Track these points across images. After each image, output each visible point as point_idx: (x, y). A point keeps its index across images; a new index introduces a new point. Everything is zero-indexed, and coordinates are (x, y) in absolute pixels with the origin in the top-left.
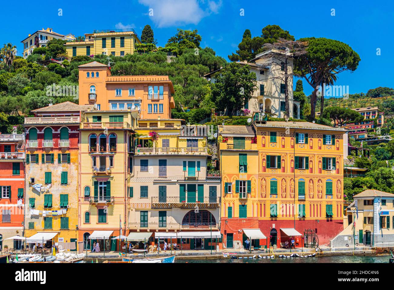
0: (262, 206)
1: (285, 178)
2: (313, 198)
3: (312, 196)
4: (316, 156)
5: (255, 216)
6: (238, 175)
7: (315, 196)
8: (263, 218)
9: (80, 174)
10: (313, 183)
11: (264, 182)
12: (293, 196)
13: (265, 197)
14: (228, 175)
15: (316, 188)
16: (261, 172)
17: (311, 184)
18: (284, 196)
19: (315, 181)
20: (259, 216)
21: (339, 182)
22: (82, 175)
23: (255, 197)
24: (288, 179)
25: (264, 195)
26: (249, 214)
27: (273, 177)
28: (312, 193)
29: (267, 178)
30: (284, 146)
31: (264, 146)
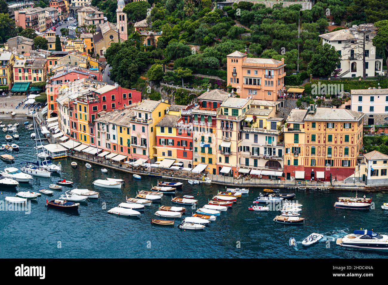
0: (306, 160)
1: (320, 146)
2: (336, 156)
3: (335, 155)
4: (339, 135)
5: (303, 165)
6: (293, 144)
7: (337, 155)
8: (307, 166)
9: (217, 139)
10: (336, 148)
11: (308, 148)
12: (324, 155)
13: (308, 156)
14: (288, 144)
15: (338, 151)
16: (306, 143)
17: (336, 149)
18: (319, 155)
19: (338, 148)
20: (305, 165)
21: (353, 148)
22: (218, 140)
23: (302, 155)
24: (322, 147)
25: (308, 155)
26: (299, 164)
27: (313, 145)
28: (336, 154)
29: (309, 146)
30: (320, 130)
31: (308, 129)
